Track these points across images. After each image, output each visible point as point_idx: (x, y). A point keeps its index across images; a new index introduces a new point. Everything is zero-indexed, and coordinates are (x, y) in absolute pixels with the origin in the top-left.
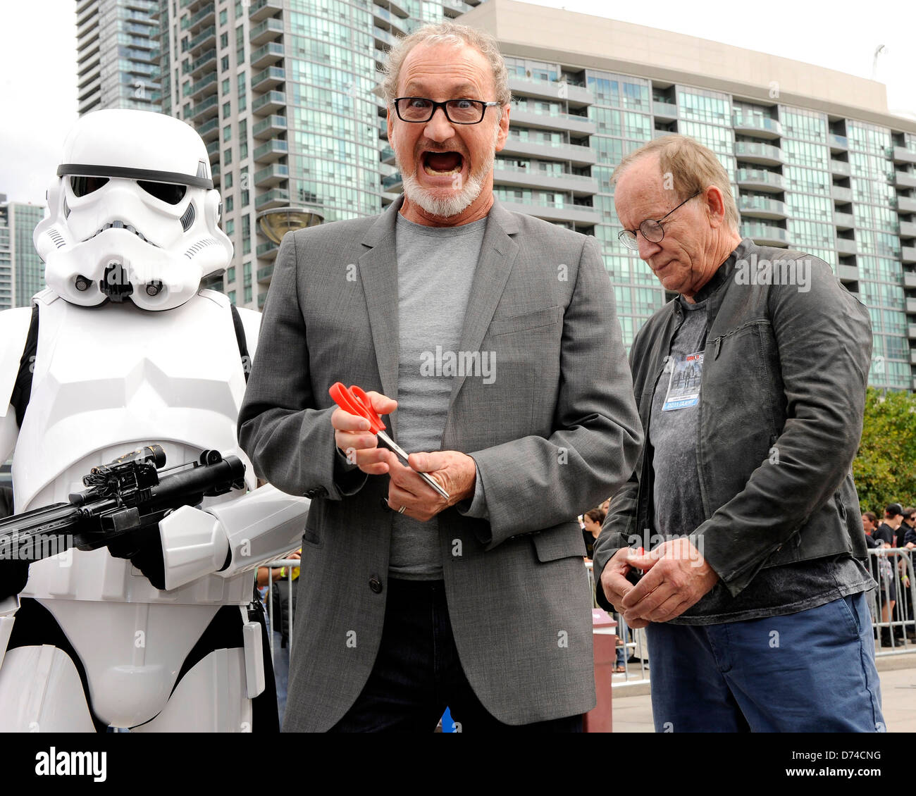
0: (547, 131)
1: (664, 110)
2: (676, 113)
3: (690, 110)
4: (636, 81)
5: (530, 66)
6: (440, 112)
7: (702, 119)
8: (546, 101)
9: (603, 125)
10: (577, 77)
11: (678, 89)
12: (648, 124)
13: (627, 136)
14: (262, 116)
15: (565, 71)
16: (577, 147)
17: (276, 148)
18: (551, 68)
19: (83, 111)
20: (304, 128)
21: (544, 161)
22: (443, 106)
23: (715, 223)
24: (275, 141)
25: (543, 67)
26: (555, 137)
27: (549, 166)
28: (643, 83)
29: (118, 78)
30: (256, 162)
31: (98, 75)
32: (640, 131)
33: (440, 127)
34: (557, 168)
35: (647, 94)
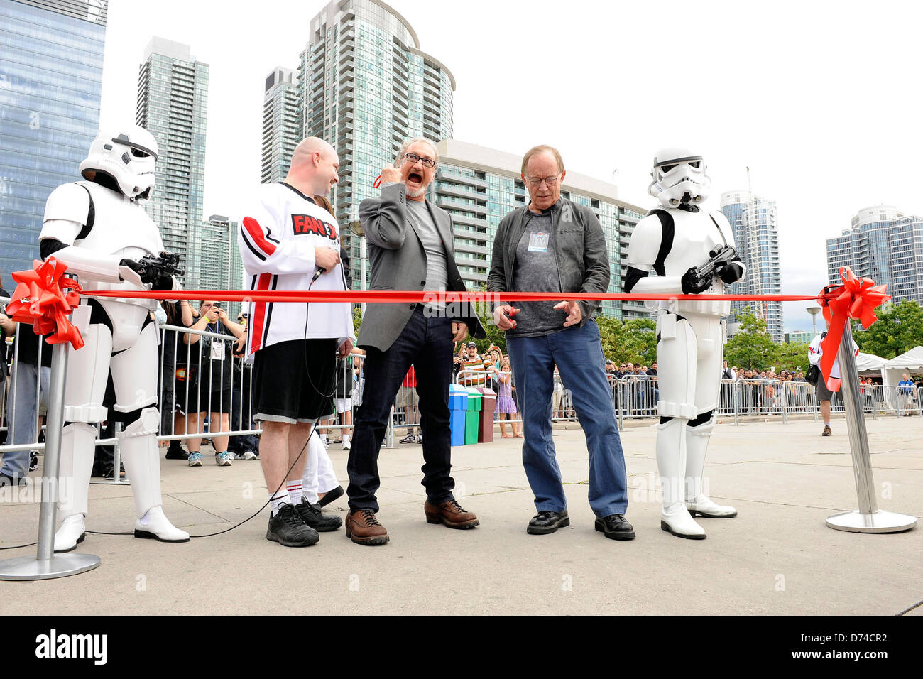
0: (467, 198)
1: (519, 192)
4: (508, 178)
5: (461, 169)
8: (467, 185)
9: (492, 197)
10: (482, 175)
13: (502, 202)
15: (476, 172)
16: (480, 206)
18: (470, 170)
19: (263, 182)
20: (359, 192)
21: (465, 212)
25: (467, 170)
26: (471, 202)
27: (467, 214)
28: (511, 180)
29: (279, 167)
30: (337, 207)
31: (271, 167)
32: (508, 200)
34: (471, 215)
35: (512, 184)
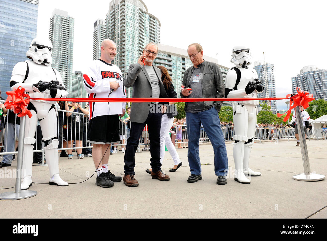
0: (165, 64)
1: (183, 62)
2: (185, 62)
3: (187, 62)
5: (163, 54)
6: (151, 53)
7: (189, 64)
8: (165, 60)
9: (174, 64)
10: (170, 56)
11: (185, 58)
12: (181, 64)
13: (177, 65)
14: (121, 60)
15: (168, 55)
16: (170, 67)
17: (123, 65)
22: (152, 52)
23: (202, 56)
24: (123, 64)
25: (165, 54)
28: (180, 57)
31: (96, 54)
32: (179, 65)
33: (151, 55)
35: (181, 59)
